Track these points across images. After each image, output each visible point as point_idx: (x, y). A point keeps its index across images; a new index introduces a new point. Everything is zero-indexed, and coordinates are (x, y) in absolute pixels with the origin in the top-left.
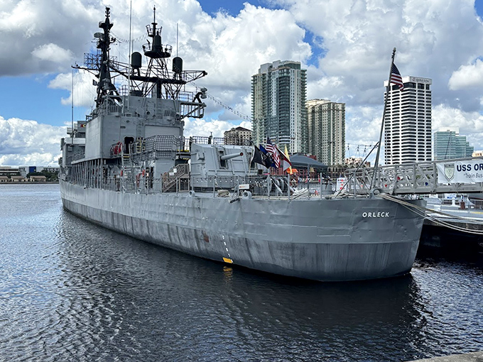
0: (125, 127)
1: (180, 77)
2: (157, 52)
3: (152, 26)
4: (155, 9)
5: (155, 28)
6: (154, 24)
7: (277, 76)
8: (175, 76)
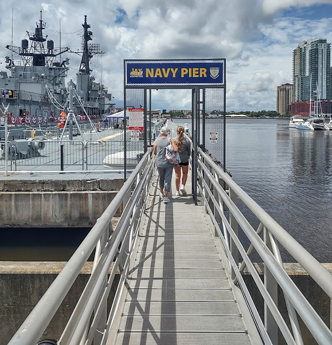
0: (7, 84)
1: (52, 52)
2: (38, 37)
3: (40, 22)
4: (41, 12)
5: (41, 24)
6: (41, 21)
7: (310, 49)
8: (49, 52)
